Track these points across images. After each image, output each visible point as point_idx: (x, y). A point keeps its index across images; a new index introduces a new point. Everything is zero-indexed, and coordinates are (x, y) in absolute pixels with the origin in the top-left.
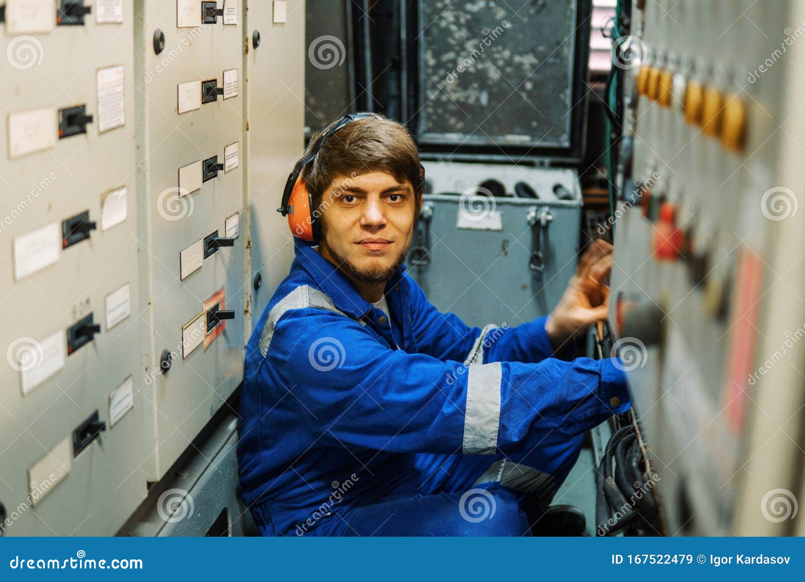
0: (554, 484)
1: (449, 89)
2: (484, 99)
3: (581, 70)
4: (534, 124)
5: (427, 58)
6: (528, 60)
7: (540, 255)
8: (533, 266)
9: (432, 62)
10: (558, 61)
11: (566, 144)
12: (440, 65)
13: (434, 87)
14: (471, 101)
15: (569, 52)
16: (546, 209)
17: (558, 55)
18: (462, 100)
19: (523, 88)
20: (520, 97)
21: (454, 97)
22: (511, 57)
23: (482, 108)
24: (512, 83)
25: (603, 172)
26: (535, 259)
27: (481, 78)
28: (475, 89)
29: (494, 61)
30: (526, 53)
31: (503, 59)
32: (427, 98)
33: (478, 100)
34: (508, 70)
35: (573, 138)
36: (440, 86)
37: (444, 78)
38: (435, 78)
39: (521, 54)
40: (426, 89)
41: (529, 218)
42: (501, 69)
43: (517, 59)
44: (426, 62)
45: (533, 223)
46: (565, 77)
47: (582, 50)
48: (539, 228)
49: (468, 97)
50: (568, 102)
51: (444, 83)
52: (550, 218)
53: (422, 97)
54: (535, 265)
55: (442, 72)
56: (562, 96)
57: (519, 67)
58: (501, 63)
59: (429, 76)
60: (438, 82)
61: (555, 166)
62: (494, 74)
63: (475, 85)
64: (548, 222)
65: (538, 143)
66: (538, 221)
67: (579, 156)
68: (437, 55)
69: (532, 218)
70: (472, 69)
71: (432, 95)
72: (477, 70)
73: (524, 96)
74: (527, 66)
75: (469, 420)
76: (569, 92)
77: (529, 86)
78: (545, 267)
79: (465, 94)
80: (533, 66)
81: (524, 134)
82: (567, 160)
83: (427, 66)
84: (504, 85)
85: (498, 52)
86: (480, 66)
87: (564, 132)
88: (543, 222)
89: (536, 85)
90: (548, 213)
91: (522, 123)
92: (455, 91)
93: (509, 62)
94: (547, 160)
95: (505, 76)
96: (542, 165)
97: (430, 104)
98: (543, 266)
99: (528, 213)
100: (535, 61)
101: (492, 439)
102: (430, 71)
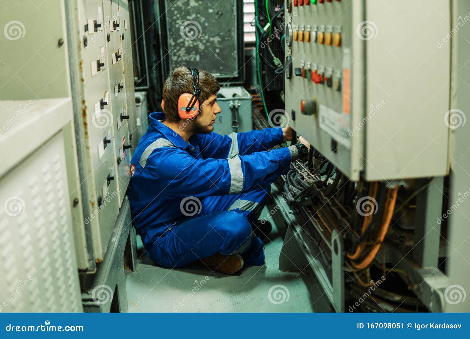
0: (261, 207)
1: (181, 55)
2: (198, 58)
3: (240, 42)
4: (221, 68)
5: (171, 42)
6: (217, 39)
7: (237, 121)
8: (233, 126)
9: (173, 44)
10: (230, 39)
11: (237, 75)
12: (176, 45)
13: (175, 55)
14: (192, 60)
15: (235, 34)
16: (237, 101)
17: (230, 36)
18: (188, 60)
19: (215, 52)
20: (214, 56)
21: (184, 59)
22: (209, 38)
23: (197, 62)
24: (210, 49)
25: (253, 87)
26: (234, 123)
27: (196, 49)
28: (193, 54)
29: (201, 41)
30: (216, 36)
31: (205, 39)
32: (172, 60)
33: (195, 59)
34: (208, 44)
35: (239, 73)
36: (177, 54)
37: (179, 50)
38: (175, 51)
39: (213, 37)
40: (171, 56)
41: (230, 105)
42: (205, 44)
43: (212, 39)
44: (171, 44)
45: (232, 107)
46: (233, 45)
47: (241, 33)
48: (234, 110)
49: (190, 58)
50: (236, 56)
51: (179, 52)
52: (239, 104)
53: (170, 60)
54: (234, 126)
55: (178, 48)
56: (233, 54)
57: (213, 42)
58: (204, 41)
59: (172, 50)
60: (177, 52)
61: (232, 85)
62: (202, 47)
63: (193, 52)
64: (239, 106)
65: (224, 76)
66: (234, 107)
67: (242, 80)
68: (175, 40)
69: (231, 105)
70: (191, 45)
71: (174, 59)
72: (194, 45)
73: (216, 55)
74: (216, 42)
75: (232, 182)
76: (236, 52)
77: (217, 51)
78: (239, 125)
79: (189, 57)
80: (218, 41)
81: (217, 73)
82: (238, 83)
83: (171, 46)
84: (207, 51)
85: (203, 37)
86: (195, 44)
87: (235, 70)
88: (237, 107)
89: (221, 50)
90: (238, 103)
91: (216, 67)
92: (184, 56)
93: (208, 41)
94: (229, 84)
95: (206, 48)
96: (226, 85)
97: (174, 63)
98: (238, 125)
99: (229, 104)
100: (220, 39)
101: (241, 188)
102: (173, 48)
